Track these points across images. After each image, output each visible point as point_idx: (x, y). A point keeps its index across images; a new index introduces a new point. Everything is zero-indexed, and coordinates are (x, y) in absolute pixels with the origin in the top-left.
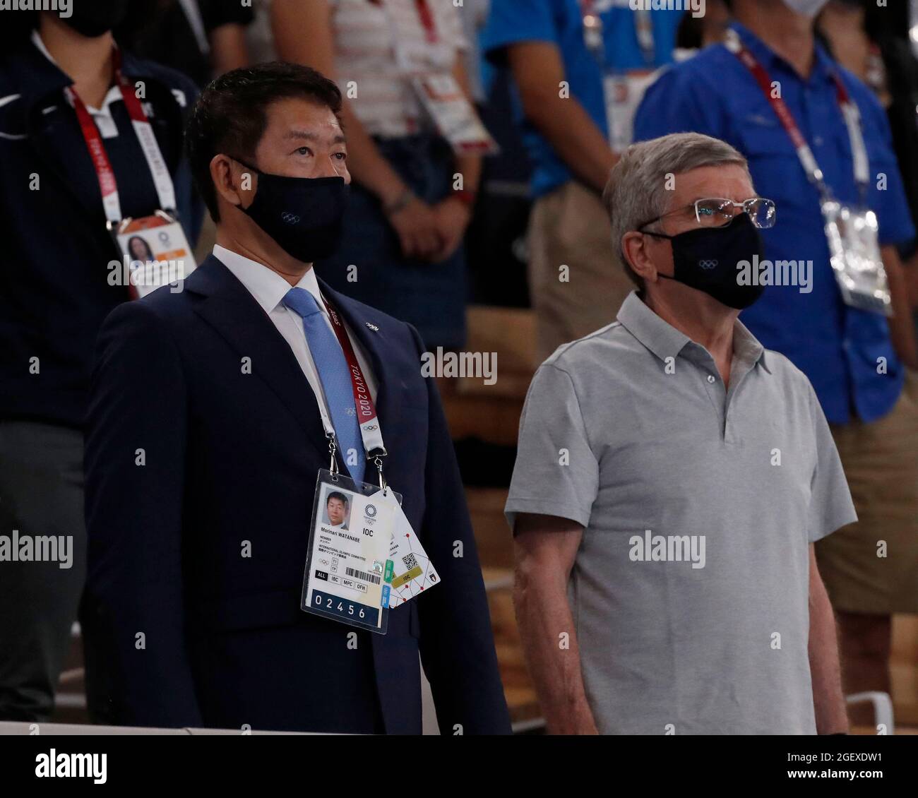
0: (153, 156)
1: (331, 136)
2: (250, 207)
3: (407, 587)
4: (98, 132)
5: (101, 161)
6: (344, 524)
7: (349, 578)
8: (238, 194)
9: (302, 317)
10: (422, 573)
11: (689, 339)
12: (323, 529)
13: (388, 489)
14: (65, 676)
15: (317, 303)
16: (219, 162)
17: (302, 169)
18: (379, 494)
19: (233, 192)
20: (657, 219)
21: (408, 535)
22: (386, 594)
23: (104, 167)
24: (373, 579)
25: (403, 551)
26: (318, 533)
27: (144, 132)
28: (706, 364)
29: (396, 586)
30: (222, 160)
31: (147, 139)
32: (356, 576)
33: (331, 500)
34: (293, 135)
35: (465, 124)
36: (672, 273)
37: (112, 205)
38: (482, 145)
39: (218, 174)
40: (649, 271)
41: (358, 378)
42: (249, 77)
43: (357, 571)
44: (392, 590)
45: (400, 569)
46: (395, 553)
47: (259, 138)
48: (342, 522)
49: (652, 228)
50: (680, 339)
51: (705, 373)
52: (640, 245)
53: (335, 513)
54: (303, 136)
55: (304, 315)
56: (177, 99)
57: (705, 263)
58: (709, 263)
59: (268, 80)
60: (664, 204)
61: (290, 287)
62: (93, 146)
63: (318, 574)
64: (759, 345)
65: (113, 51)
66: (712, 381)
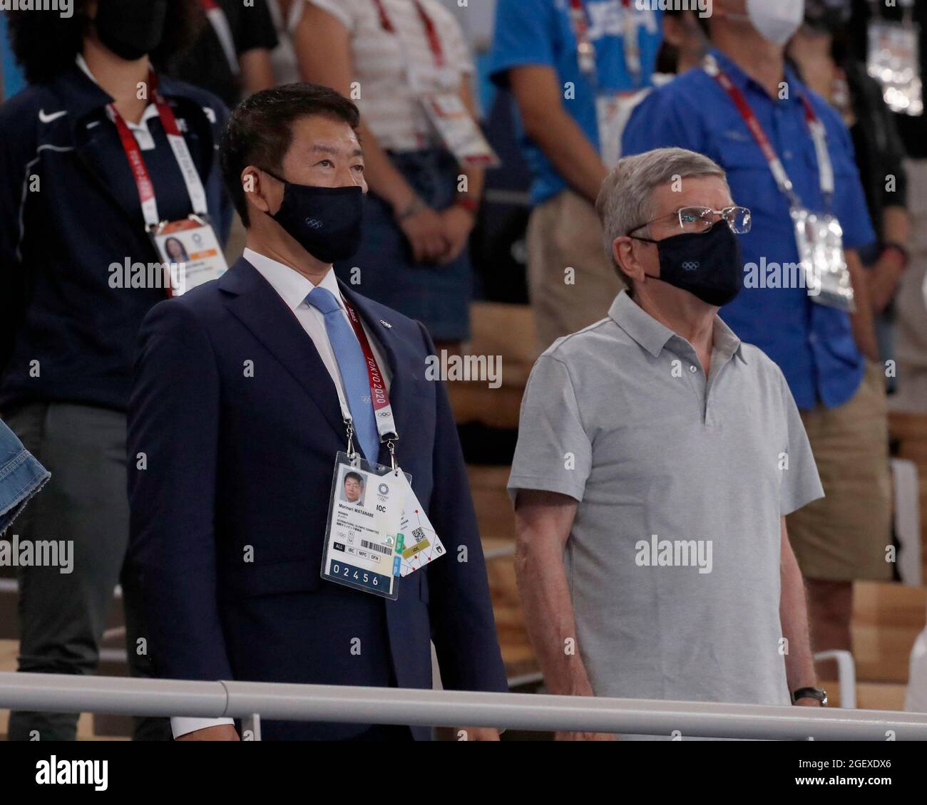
0: (187, 166)
1: (350, 150)
2: (277, 214)
3: (416, 557)
4: (136, 145)
5: (140, 171)
6: (359, 501)
7: (364, 549)
8: (266, 202)
9: (324, 314)
10: (429, 545)
11: (673, 333)
12: (341, 506)
14: (109, 634)
15: (337, 301)
16: (250, 173)
17: (324, 179)
18: (391, 474)
19: (262, 200)
20: (644, 225)
22: (397, 564)
23: (142, 176)
24: (386, 551)
25: (413, 526)
27: (178, 144)
28: (689, 355)
29: (406, 556)
30: (252, 172)
31: (181, 151)
32: (371, 548)
33: (348, 480)
34: (315, 148)
35: (469, 140)
36: (658, 274)
37: (150, 210)
38: (485, 159)
40: (636, 271)
41: (373, 369)
42: (275, 97)
43: (371, 544)
44: (403, 561)
45: (410, 542)
46: (406, 527)
47: (285, 151)
48: (357, 500)
49: (640, 233)
50: (665, 333)
51: (688, 364)
52: (629, 249)
53: (352, 491)
54: (325, 149)
55: (325, 312)
56: (208, 116)
57: (688, 265)
58: (691, 265)
59: (293, 99)
60: (651, 211)
61: (313, 286)
62: (132, 157)
63: (336, 546)
64: (736, 338)
65: (150, 73)
66: (694, 371)
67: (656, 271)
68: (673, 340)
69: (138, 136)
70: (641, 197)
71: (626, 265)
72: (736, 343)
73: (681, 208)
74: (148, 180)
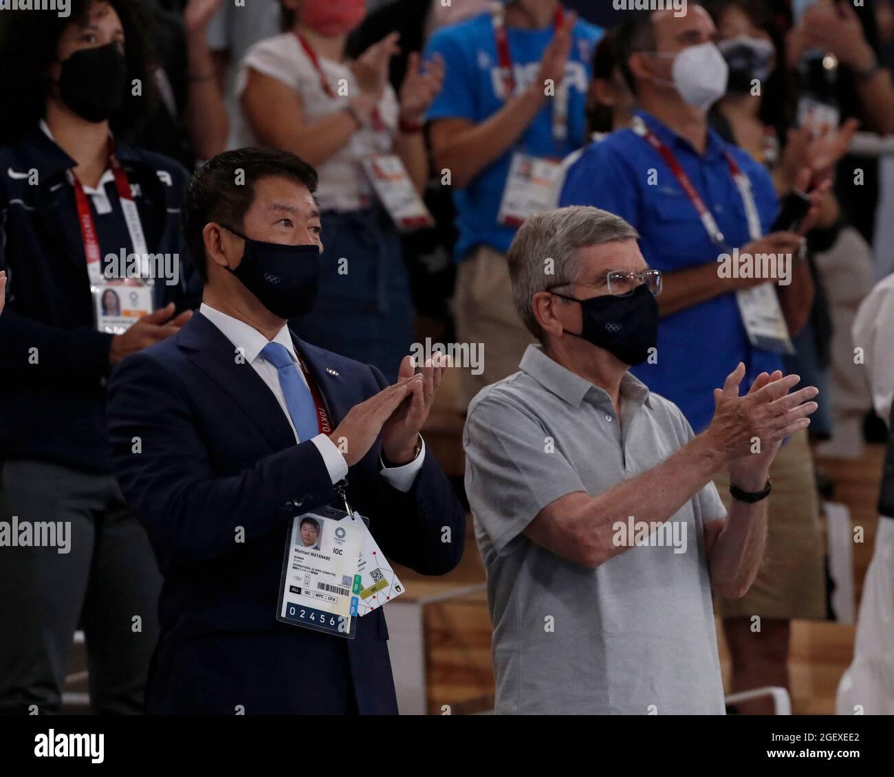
0: (135, 230)
1: (308, 211)
2: (237, 269)
3: (374, 597)
5: (90, 234)
6: (315, 545)
7: (321, 591)
8: (226, 257)
9: (277, 368)
10: (388, 585)
11: (590, 384)
12: (296, 550)
13: (356, 514)
14: (71, 678)
15: (290, 355)
16: (211, 229)
17: (283, 237)
18: (348, 518)
19: (221, 255)
20: (568, 284)
21: (374, 554)
22: (355, 603)
23: (91, 239)
24: (342, 592)
25: (370, 567)
26: (292, 553)
27: (130, 209)
28: (604, 405)
29: (363, 598)
30: (213, 228)
31: (131, 215)
32: (327, 590)
33: (303, 525)
34: (276, 207)
35: (407, 201)
36: (579, 331)
37: (94, 271)
38: (422, 220)
39: (209, 239)
40: (554, 326)
41: (324, 419)
42: (239, 157)
43: (328, 586)
44: (361, 601)
45: (368, 582)
46: (363, 569)
47: (247, 209)
48: (313, 544)
49: (560, 290)
50: (584, 385)
51: (603, 413)
52: (547, 304)
53: (308, 536)
54: (284, 209)
55: (279, 366)
56: (163, 179)
57: (611, 326)
58: (614, 326)
59: (256, 160)
60: (576, 271)
61: (267, 342)
62: (84, 221)
63: (293, 589)
64: (644, 386)
65: (109, 139)
66: (609, 420)
67: (577, 327)
68: (591, 390)
69: (96, 201)
70: (566, 256)
71: (544, 318)
72: (645, 392)
73: (608, 271)
74: (95, 243)
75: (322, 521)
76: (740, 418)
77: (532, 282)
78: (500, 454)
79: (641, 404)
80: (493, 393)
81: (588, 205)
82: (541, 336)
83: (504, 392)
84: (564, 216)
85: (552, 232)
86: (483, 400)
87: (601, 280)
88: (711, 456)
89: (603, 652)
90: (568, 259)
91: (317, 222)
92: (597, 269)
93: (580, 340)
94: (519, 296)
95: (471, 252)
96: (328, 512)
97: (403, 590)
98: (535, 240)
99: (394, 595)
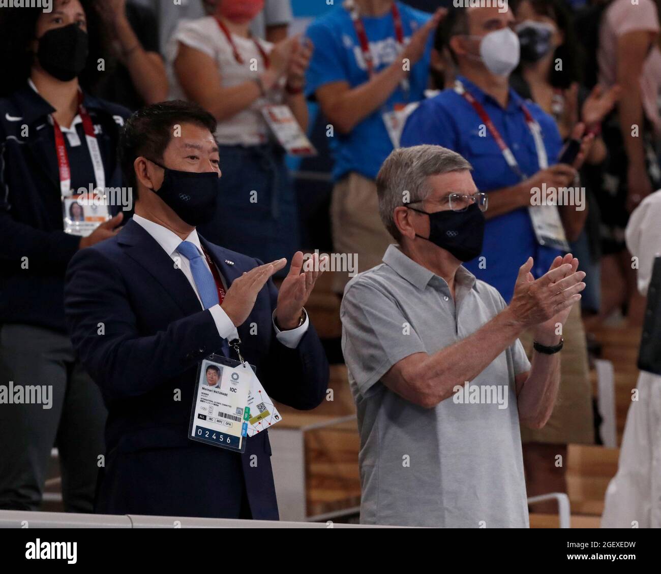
0: (96, 158)
1: (210, 147)
2: (159, 191)
3: (260, 423)
5: (63, 160)
6: (217, 385)
7: (220, 418)
8: (151, 182)
10: (270, 414)
11: (433, 274)
12: (203, 388)
15: (198, 250)
16: (140, 162)
18: (241, 366)
19: (148, 180)
20: (420, 201)
21: (260, 392)
22: (245, 427)
23: (64, 164)
24: (236, 419)
25: (257, 401)
26: (200, 391)
28: (443, 289)
29: (252, 423)
30: (142, 161)
31: (94, 148)
32: (225, 417)
33: (209, 370)
34: (186, 145)
36: (427, 235)
38: (306, 150)
39: (139, 169)
40: (409, 232)
41: (223, 296)
42: (160, 109)
43: (226, 414)
44: (249, 425)
45: (255, 412)
46: (251, 403)
47: (166, 147)
48: (215, 384)
49: (415, 206)
50: (428, 274)
51: (442, 295)
52: (405, 215)
53: (211, 378)
54: (192, 146)
55: (190, 258)
56: (117, 122)
57: (451, 233)
58: (453, 233)
59: (171, 111)
60: (427, 192)
61: (181, 241)
62: (60, 150)
63: (200, 416)
64: (472, 276)
65: (78, 93)
66: (447, 300)
67: (426, 233)
68: (433, 278)
69: (69, 137)
70: (420, 181)
71: (402, 225)
72: (473, 280)
73: (449, 193)
74: (68, 167)
75: (223, 368)
76: (531, 297)
77: (394, 199)
78: (365, 324)
79: (471, 288)
80: (363, 279)
81: (436, 144)
82: (399, 238)
83: (370, 278)
84: (419, 152)
85: (410, 163)
86: (354, 284)
87: (445, 199)
88: (511, 325)
89: (439, 468)
90: (421, 183)
91: (216, 156)
92: (442, 192)
93: (427, 242)
94: (384, 209)
95: (344, 177)
96: (226, 361)
97: (280, 418)
98: (397, 169)
99: (274, 422)
